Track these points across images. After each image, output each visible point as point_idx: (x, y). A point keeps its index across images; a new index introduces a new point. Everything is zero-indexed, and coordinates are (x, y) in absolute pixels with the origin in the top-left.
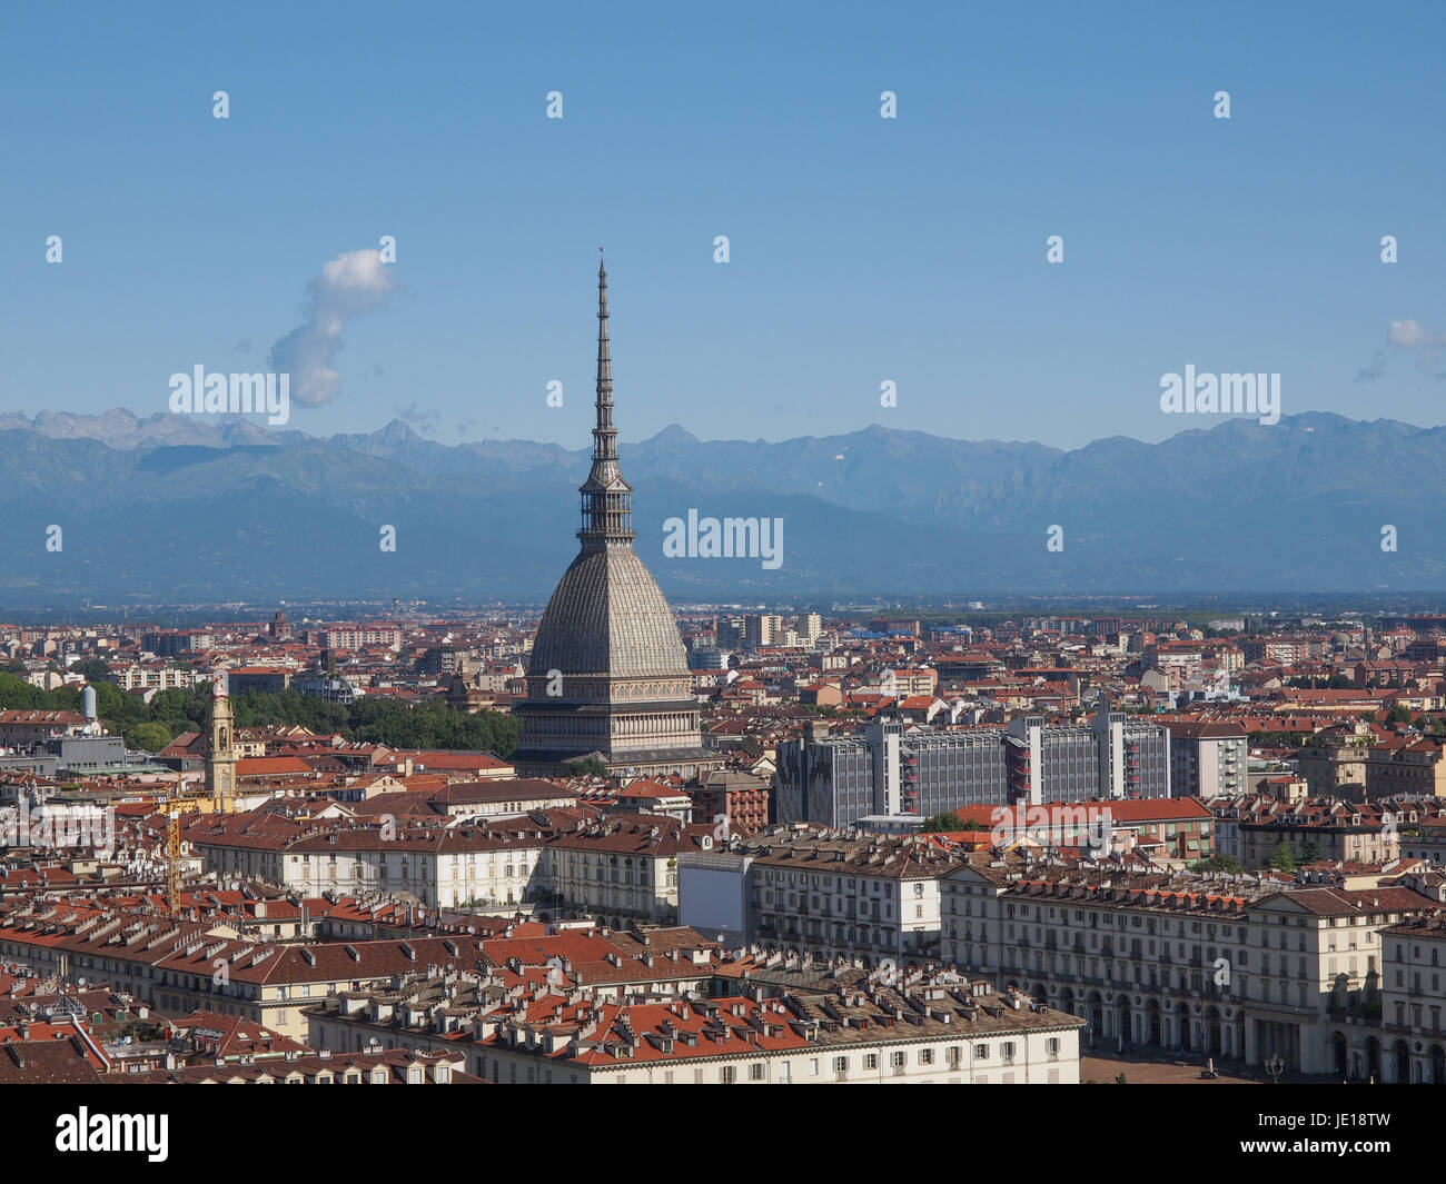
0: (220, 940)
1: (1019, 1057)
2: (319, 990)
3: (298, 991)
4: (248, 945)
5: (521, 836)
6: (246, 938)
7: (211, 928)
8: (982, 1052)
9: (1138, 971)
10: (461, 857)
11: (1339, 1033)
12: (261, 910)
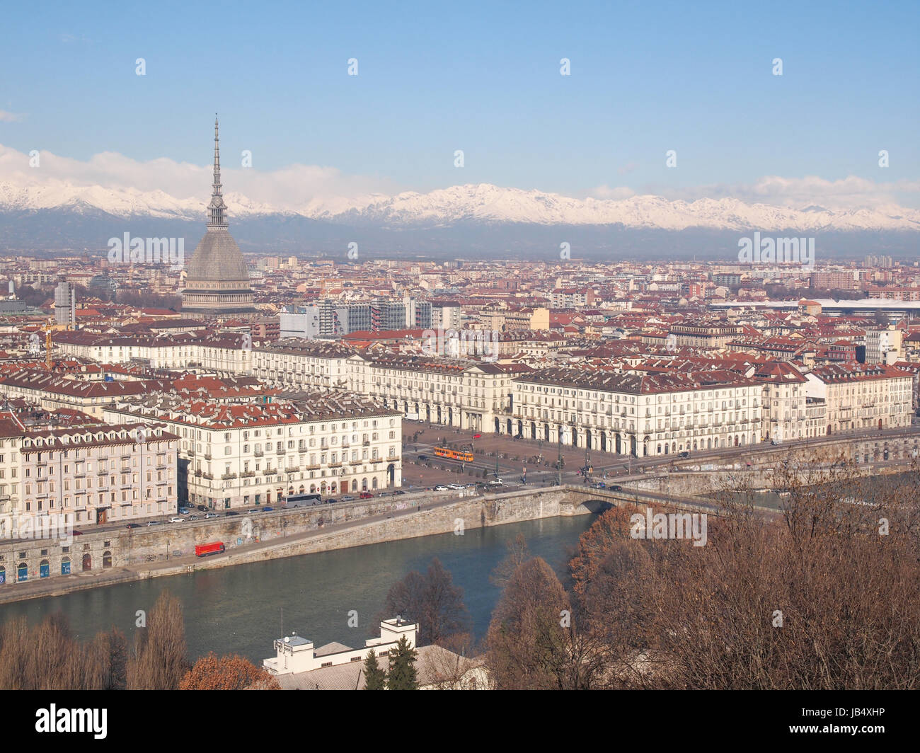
0: (68, 380)
1: (378, 426)
2: (108, 400)
3: (99, 400)
4: (79, 382)
5: (185, 341)
6: (79, 380)
7: (64, 375)
8: (366, 424)
9: (421, 394)
10: (162, 349)
11: (496, 418)
12: (84, 369)
